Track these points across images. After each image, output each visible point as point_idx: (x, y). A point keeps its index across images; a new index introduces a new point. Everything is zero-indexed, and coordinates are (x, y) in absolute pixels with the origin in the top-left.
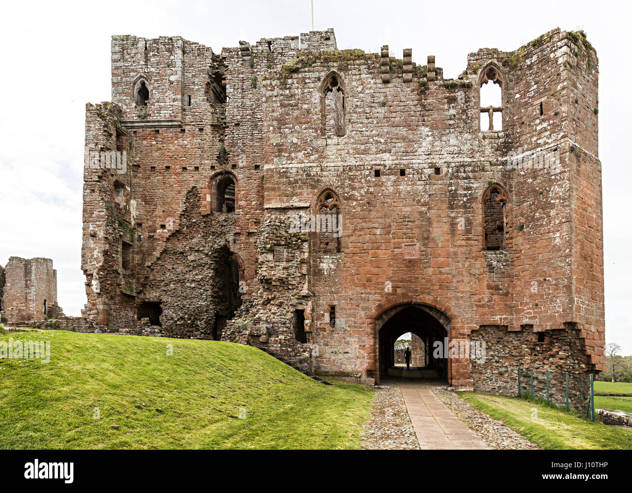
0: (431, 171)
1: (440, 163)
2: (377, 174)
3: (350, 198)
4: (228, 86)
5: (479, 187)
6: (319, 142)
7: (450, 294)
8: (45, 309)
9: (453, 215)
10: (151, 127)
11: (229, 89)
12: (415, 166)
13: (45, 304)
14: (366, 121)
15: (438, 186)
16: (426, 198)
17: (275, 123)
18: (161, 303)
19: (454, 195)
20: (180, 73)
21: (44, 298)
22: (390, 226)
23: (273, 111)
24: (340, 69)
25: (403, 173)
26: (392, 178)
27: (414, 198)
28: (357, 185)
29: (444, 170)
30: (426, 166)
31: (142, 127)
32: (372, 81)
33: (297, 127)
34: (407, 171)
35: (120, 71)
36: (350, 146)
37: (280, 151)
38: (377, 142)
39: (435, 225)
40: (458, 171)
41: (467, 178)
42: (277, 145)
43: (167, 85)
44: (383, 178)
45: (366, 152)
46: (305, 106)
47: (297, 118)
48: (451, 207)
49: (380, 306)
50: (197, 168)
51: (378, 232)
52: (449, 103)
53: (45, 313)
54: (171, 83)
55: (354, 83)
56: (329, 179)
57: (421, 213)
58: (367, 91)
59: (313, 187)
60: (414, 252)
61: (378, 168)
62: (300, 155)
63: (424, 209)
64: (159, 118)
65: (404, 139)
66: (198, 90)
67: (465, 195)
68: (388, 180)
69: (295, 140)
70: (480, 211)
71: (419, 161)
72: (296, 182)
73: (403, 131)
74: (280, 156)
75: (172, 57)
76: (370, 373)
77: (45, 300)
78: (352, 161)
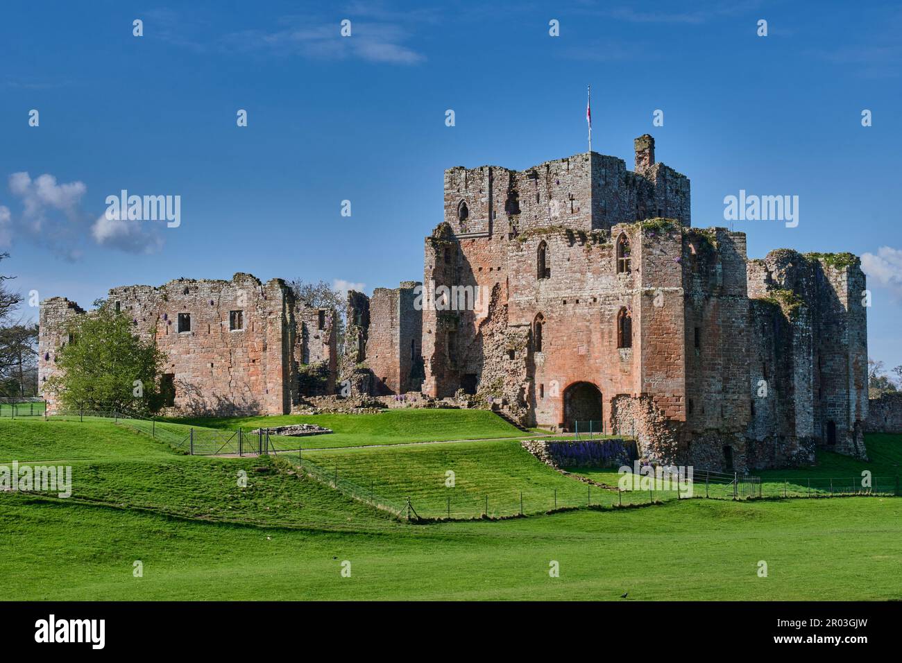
0: (592, 300)
1: (596, 296)
2: (565, 302)
3: (551, 318)
4: (520, 202)
5: (616, 309)
6: (536, 284)
7: (601, 376)
8: (413, 354)
9: (602, 327)
10: (469, 238)
11: (521, 205)
12: (584, 297)
13: (413, 346)
14: (560, 270)
15: (596, 309)
16: (589, 317)
17: (514, 272)
18: (476, 375)
19: (603, 315)
20: (487, 196)
21: (412, 338)
22: (571, 335)
23: (513, 265)
24: (547, 238)
25: (577, 301)
26: (573, 305)
27: (583, 317)
28: (554, 310)
29: (598, 299)
30: (589, 297)
31: (464, 238)
32: (563, 245)
33: (525, 275)
34: (580, 301)
35: (450, 197)
36: (551, 286)
37: (517, 289)
38: (566, 283)
39: (593, 334)
40: (605, 300)
41: (610, 304)
42: (515, 286)
43: (480, 205)
44: (567, 305)
45: (560, 289)
46: (529, 262)
47: (525, 270)
48: (602, 322)
49: (566, 384)
50: (499, 269)
51: (565, 339)
52: (602, 257)
53: (413, 359)
54: (482, 204)
55: (554, 247)
56: (541, 307)
57: (587, 326)
58: (561, 251)
59: (533, 312)
60: (583, 351)
61: (564, 299)
62: (527, 292)
63: (588, 324)
64: (474, 232)
65: (579, 280)
66: (500, 206)
67: (609, 315)
68: (570, 306)
69: (524, 283)
70: (616, 324)
71: (586, 294)
72: (524, 309)
73: (578, 275)
74: (516, 292)
75: (483, 184)
76: (561, 425)
77: (413, 341)
78: (552, 295)
